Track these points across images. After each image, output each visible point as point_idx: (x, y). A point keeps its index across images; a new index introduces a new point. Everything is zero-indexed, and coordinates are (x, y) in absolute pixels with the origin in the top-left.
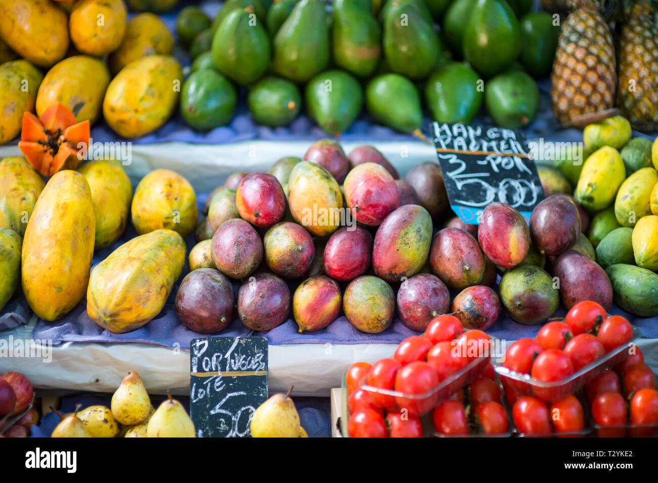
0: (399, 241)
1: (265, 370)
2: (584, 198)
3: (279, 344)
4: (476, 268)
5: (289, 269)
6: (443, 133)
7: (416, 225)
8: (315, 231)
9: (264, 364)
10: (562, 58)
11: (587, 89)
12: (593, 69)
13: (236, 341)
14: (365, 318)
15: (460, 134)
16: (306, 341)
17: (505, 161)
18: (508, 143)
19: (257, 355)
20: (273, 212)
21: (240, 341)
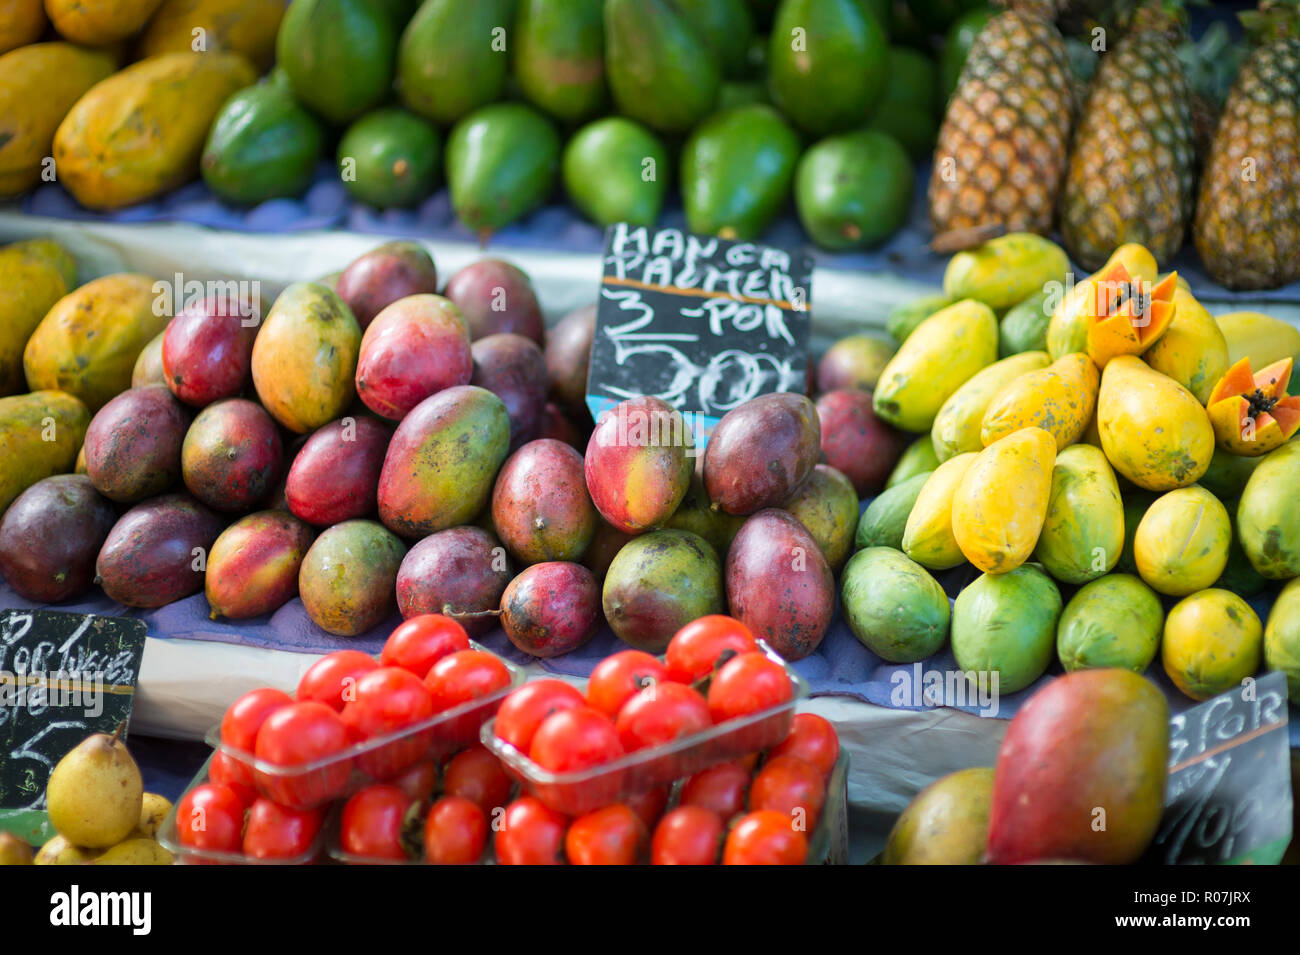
0: (420, 457)
1: (131, 685)
2: (882, 404)
3: (168, 636)
4: (560, 526)
5: (211, 491)
6: (632, 246)
7: (459, 428)
8: (284, 421)
9: (131, 672)
10: (956, 111)
11: (988, 177)
12: (1005, 137)
13: (86, 623)
14: (319, 604)
15: (667, 251)
16: (217, 636)
17: (746, 312)
18: (766, 278)
19: (122, 654)
20: (211, 376)
21: (93, 623)
